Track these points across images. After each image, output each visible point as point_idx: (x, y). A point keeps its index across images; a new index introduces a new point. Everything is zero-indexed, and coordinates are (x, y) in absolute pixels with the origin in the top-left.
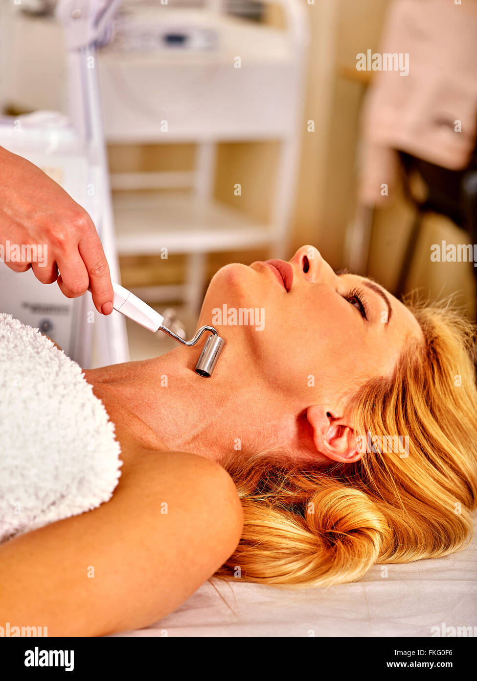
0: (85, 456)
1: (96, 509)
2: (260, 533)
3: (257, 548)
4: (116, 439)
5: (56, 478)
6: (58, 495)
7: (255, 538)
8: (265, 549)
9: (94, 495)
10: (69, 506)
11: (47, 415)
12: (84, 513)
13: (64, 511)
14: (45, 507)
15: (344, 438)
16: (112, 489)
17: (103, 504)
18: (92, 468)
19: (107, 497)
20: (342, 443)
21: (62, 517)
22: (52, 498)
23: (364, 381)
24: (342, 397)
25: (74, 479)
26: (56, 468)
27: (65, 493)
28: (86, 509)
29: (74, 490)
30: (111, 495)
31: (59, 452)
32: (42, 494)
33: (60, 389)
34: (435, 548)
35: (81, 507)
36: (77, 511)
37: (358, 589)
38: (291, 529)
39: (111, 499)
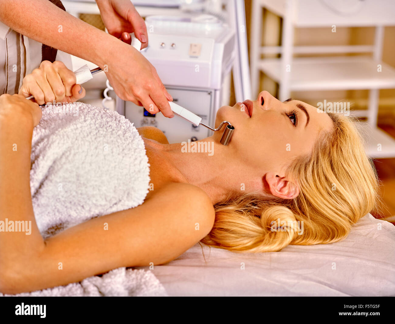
0: (130, 182)
1: (135, 207)
2: (232, 226)
3: (230, 233)
4: (149, 176)
5: (115, 191)
6: (118, 200)
7: (229, 228)
8: (233, 233)
9: (134, 201)
10: (122, 205)
11: (115, 162)
12: (129, 209)
13: (120, 207)
14: (111, 205)
15: (287, 188)
16: (144, 198)
17: (139, 205)
18: (133, 188)
19: (141, 202)
20: (286, 190)
21: (119, 210)
22: (114, 201)
23: (294, 158)
24: (283, 167)
25: (124, 192)
26: (115, 187)
27: (121, 199)
28: (130, 207)
29: (125, 198)
30: (143, 202)
31: (117, 179)
32: (108, 199)
33: (126, 151)
34: (326, 239)
35: (128, 206)
36: (126, 208)
37: (276, 255)
38: (251, 226)
39: (143, 203)
